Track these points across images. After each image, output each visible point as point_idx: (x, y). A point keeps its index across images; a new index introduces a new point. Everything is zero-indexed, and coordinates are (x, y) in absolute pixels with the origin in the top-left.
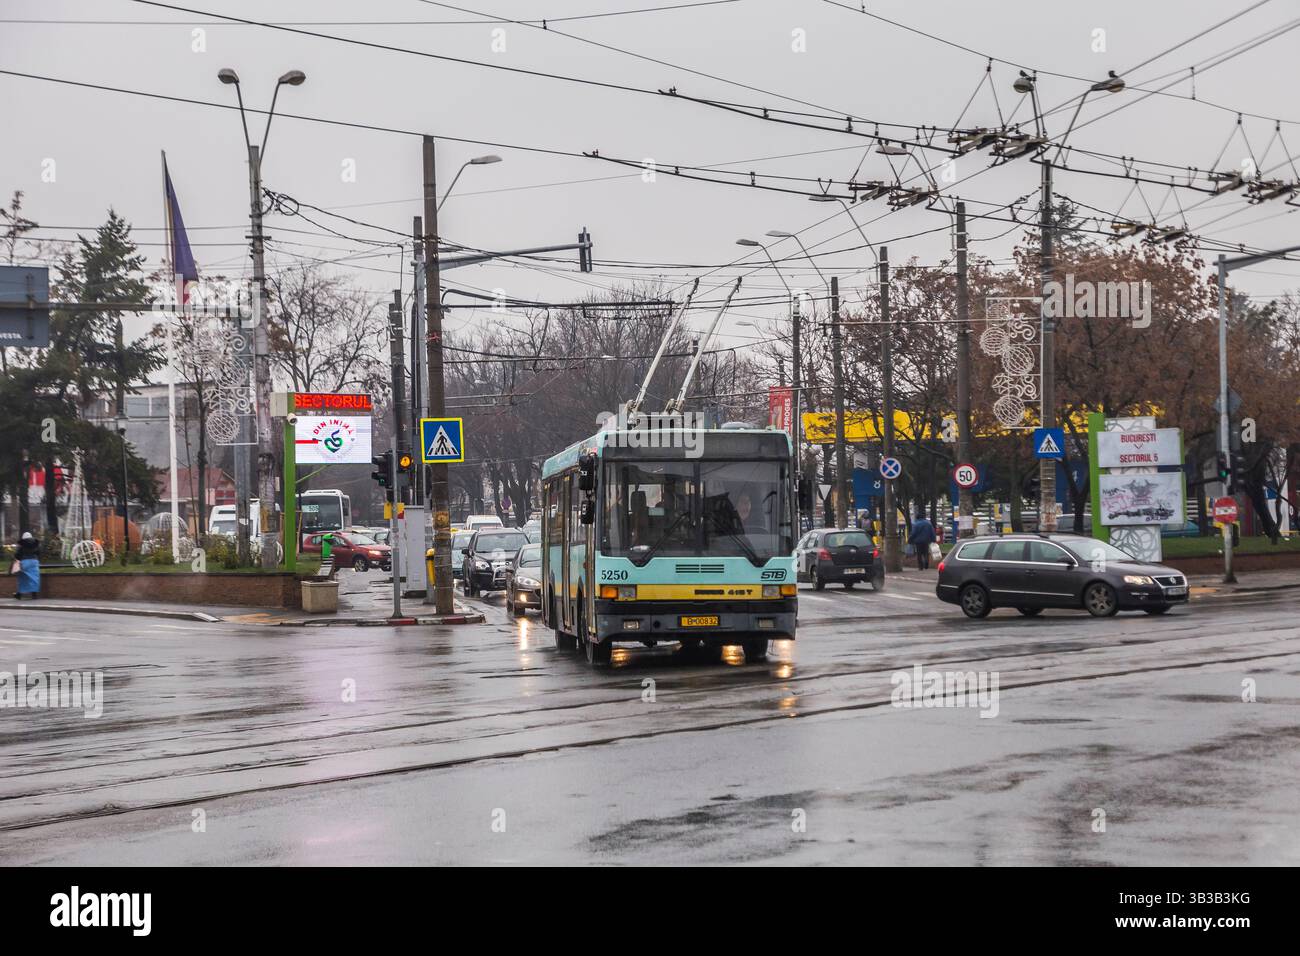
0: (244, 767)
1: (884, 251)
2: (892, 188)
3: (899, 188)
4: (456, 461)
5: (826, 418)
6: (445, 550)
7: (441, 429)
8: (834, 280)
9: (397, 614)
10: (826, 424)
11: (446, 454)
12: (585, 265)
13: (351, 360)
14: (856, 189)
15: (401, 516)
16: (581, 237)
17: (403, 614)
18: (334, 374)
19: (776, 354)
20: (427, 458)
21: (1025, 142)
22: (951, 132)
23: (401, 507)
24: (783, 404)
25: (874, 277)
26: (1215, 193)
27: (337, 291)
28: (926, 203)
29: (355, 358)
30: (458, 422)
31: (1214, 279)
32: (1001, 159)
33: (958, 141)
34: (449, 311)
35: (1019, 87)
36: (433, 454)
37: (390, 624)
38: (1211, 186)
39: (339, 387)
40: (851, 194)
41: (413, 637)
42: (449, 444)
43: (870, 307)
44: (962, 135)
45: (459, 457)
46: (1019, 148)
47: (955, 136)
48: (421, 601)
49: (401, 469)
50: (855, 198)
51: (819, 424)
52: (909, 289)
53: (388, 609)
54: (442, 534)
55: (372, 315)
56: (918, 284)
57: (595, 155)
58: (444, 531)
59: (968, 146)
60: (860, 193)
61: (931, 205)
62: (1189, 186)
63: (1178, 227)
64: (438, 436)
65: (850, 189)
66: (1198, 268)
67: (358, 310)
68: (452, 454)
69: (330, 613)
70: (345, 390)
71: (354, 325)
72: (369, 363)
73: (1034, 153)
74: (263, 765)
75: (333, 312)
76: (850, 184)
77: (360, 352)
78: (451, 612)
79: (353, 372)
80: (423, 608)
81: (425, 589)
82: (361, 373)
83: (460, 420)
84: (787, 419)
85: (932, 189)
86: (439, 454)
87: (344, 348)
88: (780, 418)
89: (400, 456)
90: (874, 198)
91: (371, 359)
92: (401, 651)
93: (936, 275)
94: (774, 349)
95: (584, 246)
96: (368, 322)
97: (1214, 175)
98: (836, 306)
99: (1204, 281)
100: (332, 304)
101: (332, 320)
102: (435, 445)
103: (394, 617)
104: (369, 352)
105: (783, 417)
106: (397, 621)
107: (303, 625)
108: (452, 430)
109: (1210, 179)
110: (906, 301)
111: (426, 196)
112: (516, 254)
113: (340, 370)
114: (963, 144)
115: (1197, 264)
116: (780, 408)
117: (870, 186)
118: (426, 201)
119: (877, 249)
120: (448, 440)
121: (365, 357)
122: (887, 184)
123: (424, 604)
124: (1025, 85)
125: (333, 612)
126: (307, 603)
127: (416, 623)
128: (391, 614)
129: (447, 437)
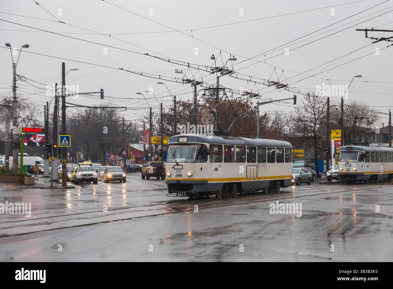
0: (35, 225)
1: (175, 97)
2: (192, 81)
3: (194, 81)
4: (68, 146)
5: (158, 138)
6: (65, 169)
7: (65, 138)
8: (162, 104)
9: (52, 186)
10: (158, 140)
11: (66, 144)
12: (102, 97)
13: (30, 120)
14: (184, 81)
15: (54, 160)
16: (101, 90)
17: (53, 186)
18: (25, 123)
19: (143, 121)
20: (61, 145)
21: (229, 71)
22: (211, 68)
23: (54, 158)
24: (147, 134)
25: (172, 103)
26: (269, 86)
27: (27, 102)
28: (200, 85)
29: (31, 119)
30: (69, 136)
31: (255, 107)
32: (222, 75)
33: (213, 70)
34: (68, 108)
35: (212, 58)
36: (62, 144)
37: (50, 188)
38: (268, 84)
39: (27, 126)
40: (183, 82)
41: (55, 192)
42: (67, 142)
43: (169, 111)
44: (214, 68)
45: (69, 145)
46: (227, 72)
47: (212, 68)
48: (56, 182)
49: (54, 148)
50: (183, 83)
51: (157, 139)
52: (180, 107)
53: (49, 185)
54: (64, 165)
55: (36, 108)
56: (182, 105)
57: (122, 69)
58: (65, 164)
59: (215, 71)
60: (185, 82)
61: (201, 85)
62: (264, 84)
63: (257, 94)
64: (64, 140)
65: (182, 81)
66: (252, 104)
67: (32, 107)
68: (68, 144)
69: (32, 185)
70: (28, 127)
71: (31, 111)
72: (34, 120)
73: (230, 74)
74: (40, 224)
75: (25, 107)
76: (182, 79)
77: (32, 118)
78: (66, 186)
79: (30, 123)
80: (56, 184)
81: (57, 179)
82: (32, 123)
83: (70, 136)
84: (148, 138)
85: (202, 81)
86: (64, 144)
87: (28, 117)
88: (146, 138)
89: (54, 144)
90: (188, 83)
91: (35, 120)
92: (52, 195)
93: (186, 103)
94: (143, 120)
95: (102, 92)
96: (35, 110)
97: (269, 82)
98: (162, 110)
99: (253, 107)
100: (25, 105)
101: (25, 109)
102: (63, 142)
103: (51, 186)
104: (35, 118)
105: (147, 138)
106: (52, 187)
107: (25, 188)
108: (68, 138)
109: (268, 82)
110: (179, 109)
111: (62, 78)
112: (84, 94)
113: (27, 122)
114: (214, 71)
115: (251, 103)
116: (146, 135)
117: (187, 80)
118: (62, 79)
119: (173, 97)
120: (67, 141)
121: (34, 119)
122: (191, 80)
123: (57, 183)
124: (213, 58)
125: (33, 185)
126: (26, 182)
127: (57, 188)
128: (50, 185)
129: (66, 140)
